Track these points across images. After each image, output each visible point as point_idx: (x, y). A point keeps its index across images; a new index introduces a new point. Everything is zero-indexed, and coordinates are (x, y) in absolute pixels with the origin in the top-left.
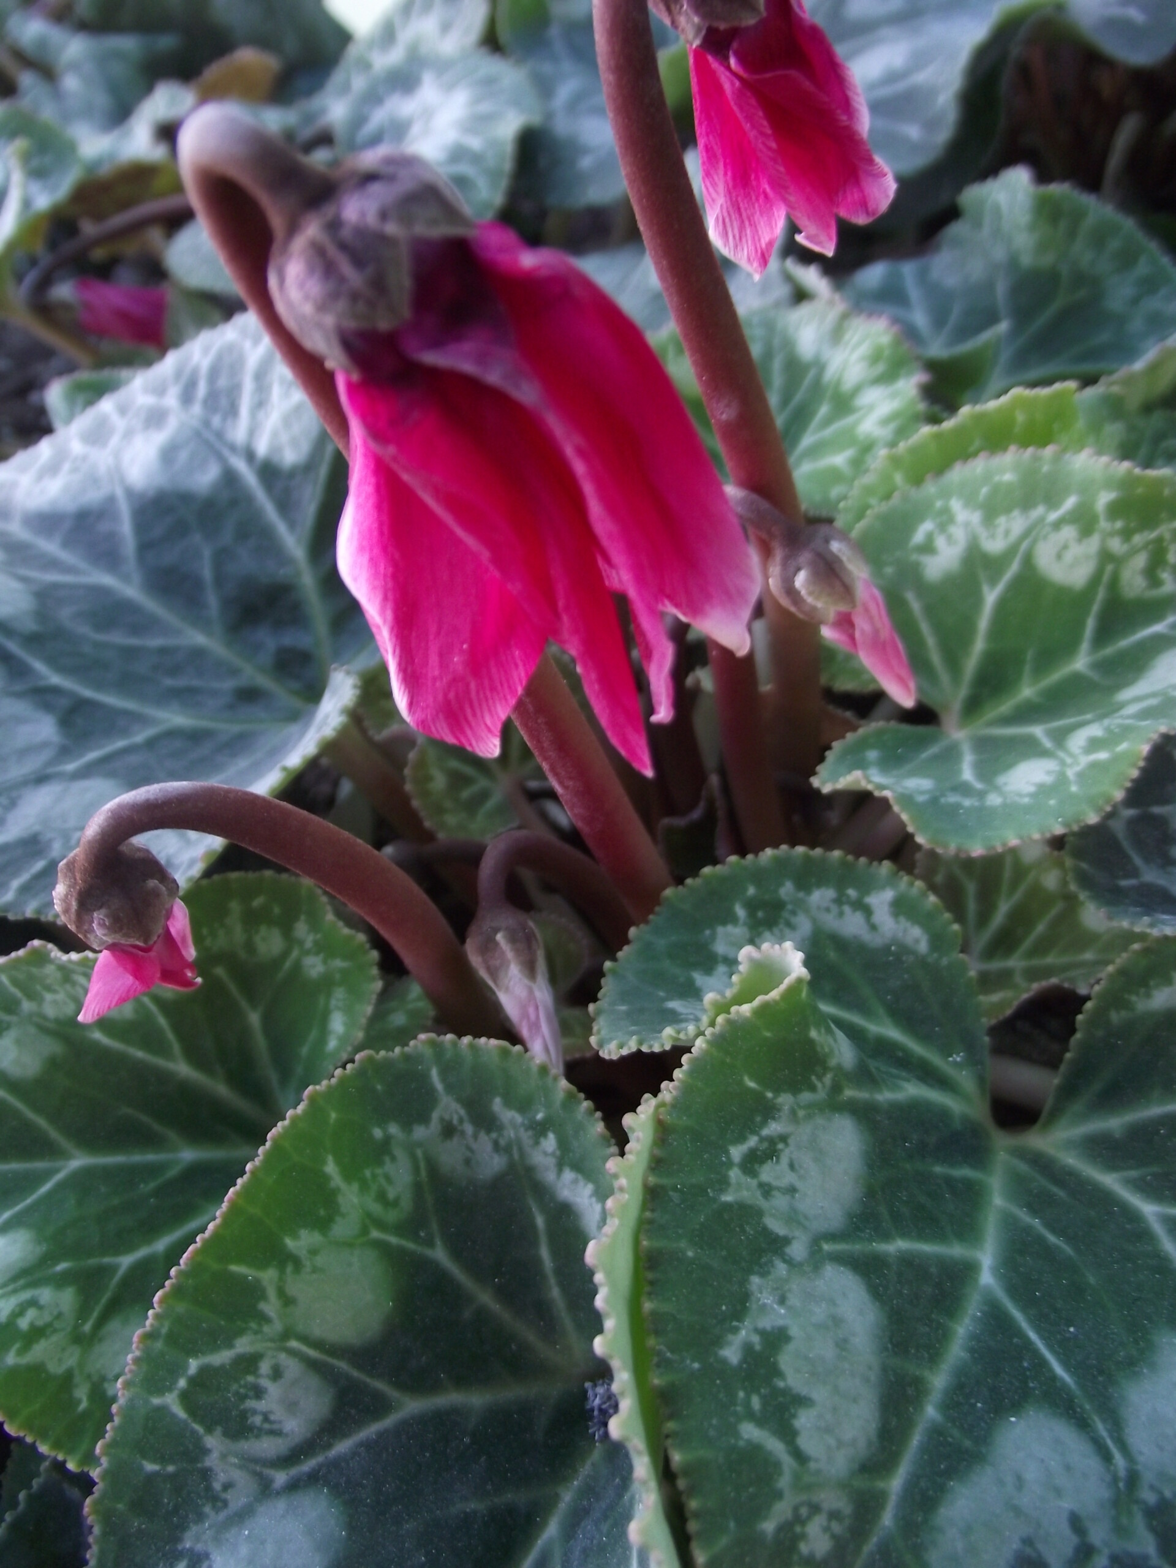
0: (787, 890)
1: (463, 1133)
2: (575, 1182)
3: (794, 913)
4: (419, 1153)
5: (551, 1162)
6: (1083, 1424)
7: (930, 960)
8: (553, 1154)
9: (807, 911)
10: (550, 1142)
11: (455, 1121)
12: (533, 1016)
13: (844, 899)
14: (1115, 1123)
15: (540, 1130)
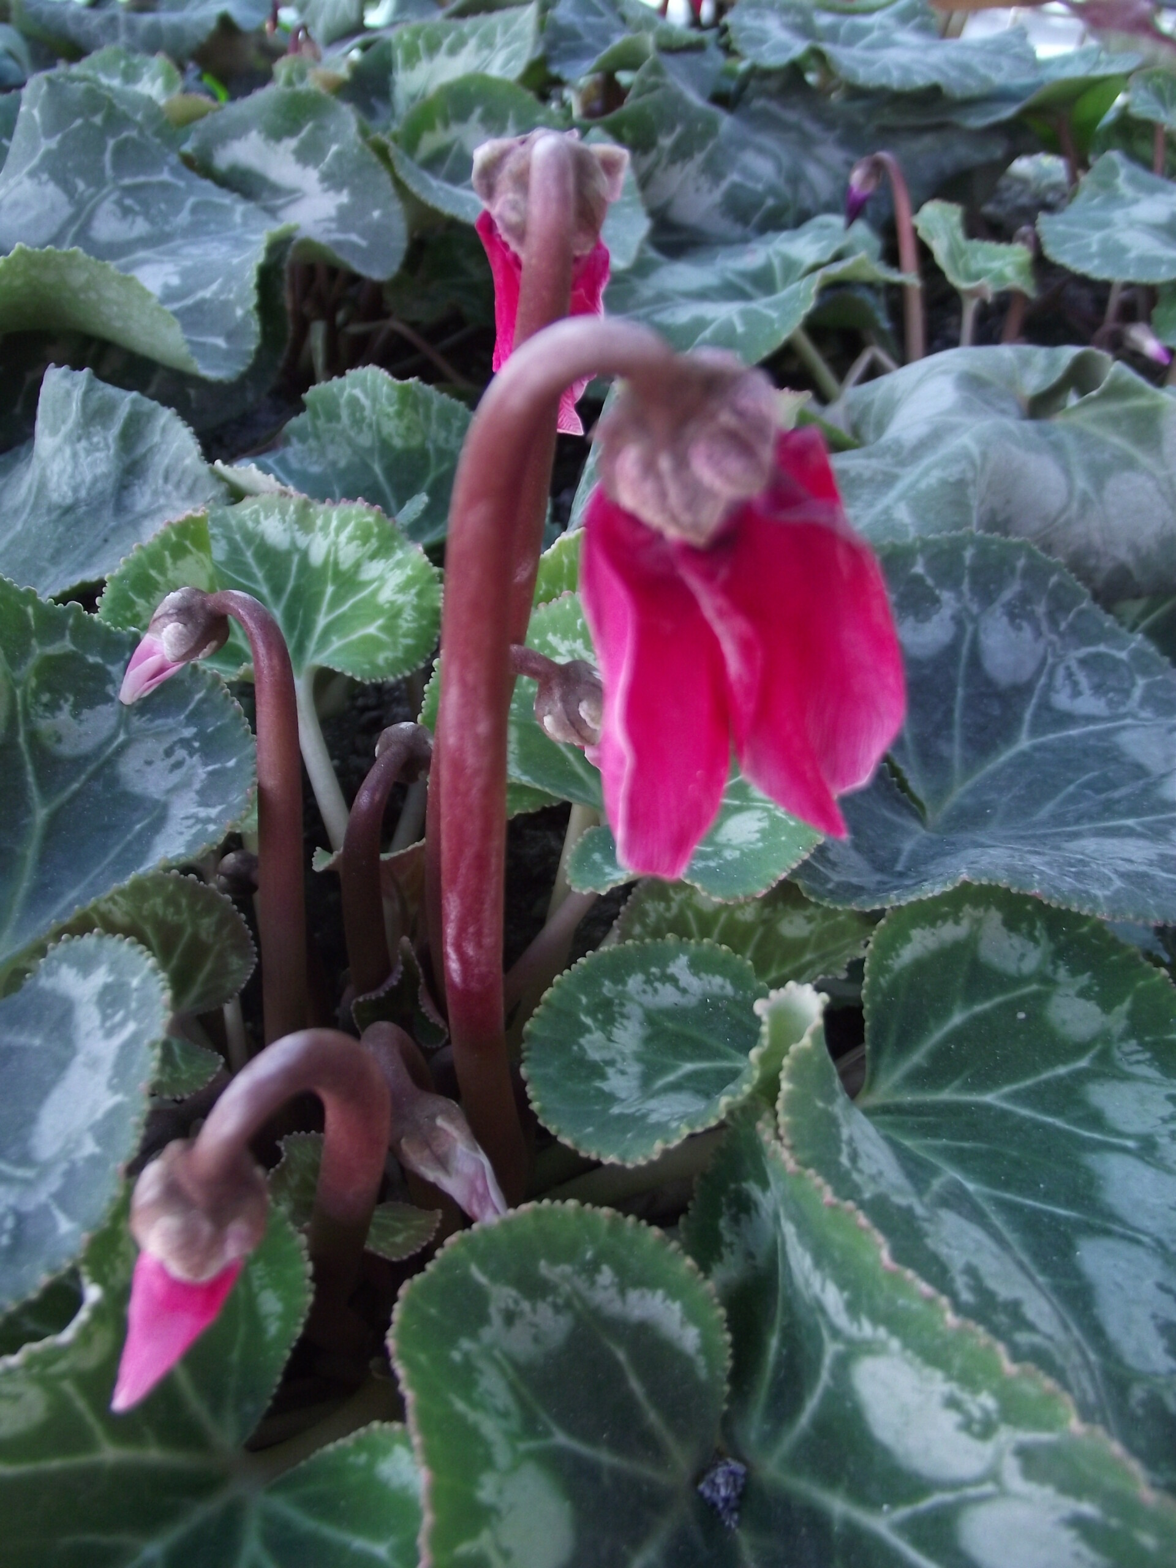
0: (608, 988)
1: (522, 1313)
2: (643, 1297)
3: (622, 1005)
4: (497, 1353)
5: (612, 1292)
6: (1107, 1233)
7: (739, 998)
8: (612, 1284)
9: (631, 999)
10: (606, 1275)
11: (511, 1305)
12: (480, 1189)
13: (652, 977)
14: (917, 1058)
15: (591, 1269)
